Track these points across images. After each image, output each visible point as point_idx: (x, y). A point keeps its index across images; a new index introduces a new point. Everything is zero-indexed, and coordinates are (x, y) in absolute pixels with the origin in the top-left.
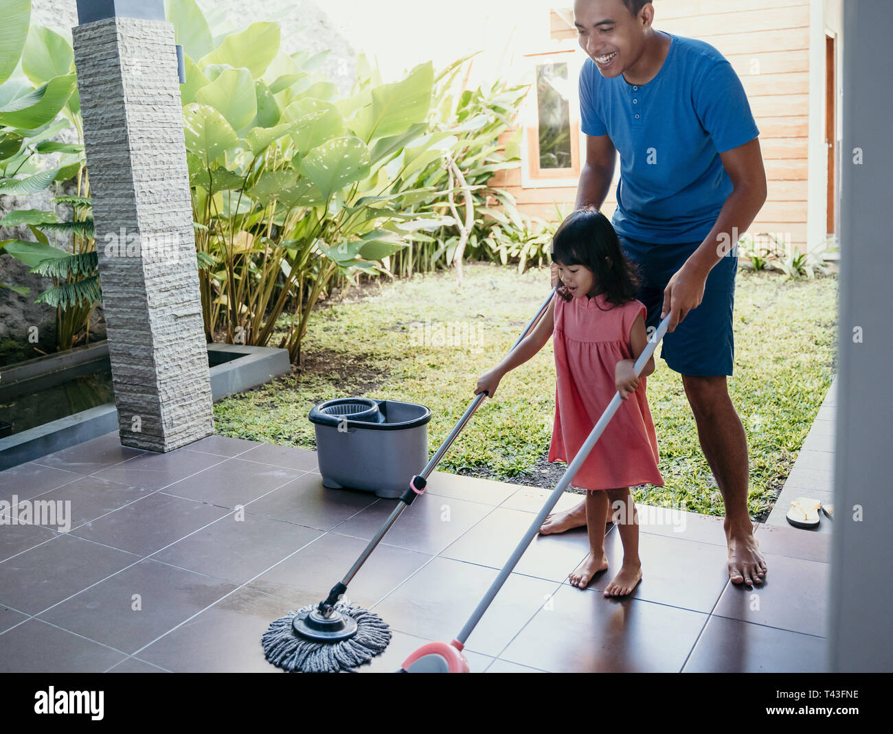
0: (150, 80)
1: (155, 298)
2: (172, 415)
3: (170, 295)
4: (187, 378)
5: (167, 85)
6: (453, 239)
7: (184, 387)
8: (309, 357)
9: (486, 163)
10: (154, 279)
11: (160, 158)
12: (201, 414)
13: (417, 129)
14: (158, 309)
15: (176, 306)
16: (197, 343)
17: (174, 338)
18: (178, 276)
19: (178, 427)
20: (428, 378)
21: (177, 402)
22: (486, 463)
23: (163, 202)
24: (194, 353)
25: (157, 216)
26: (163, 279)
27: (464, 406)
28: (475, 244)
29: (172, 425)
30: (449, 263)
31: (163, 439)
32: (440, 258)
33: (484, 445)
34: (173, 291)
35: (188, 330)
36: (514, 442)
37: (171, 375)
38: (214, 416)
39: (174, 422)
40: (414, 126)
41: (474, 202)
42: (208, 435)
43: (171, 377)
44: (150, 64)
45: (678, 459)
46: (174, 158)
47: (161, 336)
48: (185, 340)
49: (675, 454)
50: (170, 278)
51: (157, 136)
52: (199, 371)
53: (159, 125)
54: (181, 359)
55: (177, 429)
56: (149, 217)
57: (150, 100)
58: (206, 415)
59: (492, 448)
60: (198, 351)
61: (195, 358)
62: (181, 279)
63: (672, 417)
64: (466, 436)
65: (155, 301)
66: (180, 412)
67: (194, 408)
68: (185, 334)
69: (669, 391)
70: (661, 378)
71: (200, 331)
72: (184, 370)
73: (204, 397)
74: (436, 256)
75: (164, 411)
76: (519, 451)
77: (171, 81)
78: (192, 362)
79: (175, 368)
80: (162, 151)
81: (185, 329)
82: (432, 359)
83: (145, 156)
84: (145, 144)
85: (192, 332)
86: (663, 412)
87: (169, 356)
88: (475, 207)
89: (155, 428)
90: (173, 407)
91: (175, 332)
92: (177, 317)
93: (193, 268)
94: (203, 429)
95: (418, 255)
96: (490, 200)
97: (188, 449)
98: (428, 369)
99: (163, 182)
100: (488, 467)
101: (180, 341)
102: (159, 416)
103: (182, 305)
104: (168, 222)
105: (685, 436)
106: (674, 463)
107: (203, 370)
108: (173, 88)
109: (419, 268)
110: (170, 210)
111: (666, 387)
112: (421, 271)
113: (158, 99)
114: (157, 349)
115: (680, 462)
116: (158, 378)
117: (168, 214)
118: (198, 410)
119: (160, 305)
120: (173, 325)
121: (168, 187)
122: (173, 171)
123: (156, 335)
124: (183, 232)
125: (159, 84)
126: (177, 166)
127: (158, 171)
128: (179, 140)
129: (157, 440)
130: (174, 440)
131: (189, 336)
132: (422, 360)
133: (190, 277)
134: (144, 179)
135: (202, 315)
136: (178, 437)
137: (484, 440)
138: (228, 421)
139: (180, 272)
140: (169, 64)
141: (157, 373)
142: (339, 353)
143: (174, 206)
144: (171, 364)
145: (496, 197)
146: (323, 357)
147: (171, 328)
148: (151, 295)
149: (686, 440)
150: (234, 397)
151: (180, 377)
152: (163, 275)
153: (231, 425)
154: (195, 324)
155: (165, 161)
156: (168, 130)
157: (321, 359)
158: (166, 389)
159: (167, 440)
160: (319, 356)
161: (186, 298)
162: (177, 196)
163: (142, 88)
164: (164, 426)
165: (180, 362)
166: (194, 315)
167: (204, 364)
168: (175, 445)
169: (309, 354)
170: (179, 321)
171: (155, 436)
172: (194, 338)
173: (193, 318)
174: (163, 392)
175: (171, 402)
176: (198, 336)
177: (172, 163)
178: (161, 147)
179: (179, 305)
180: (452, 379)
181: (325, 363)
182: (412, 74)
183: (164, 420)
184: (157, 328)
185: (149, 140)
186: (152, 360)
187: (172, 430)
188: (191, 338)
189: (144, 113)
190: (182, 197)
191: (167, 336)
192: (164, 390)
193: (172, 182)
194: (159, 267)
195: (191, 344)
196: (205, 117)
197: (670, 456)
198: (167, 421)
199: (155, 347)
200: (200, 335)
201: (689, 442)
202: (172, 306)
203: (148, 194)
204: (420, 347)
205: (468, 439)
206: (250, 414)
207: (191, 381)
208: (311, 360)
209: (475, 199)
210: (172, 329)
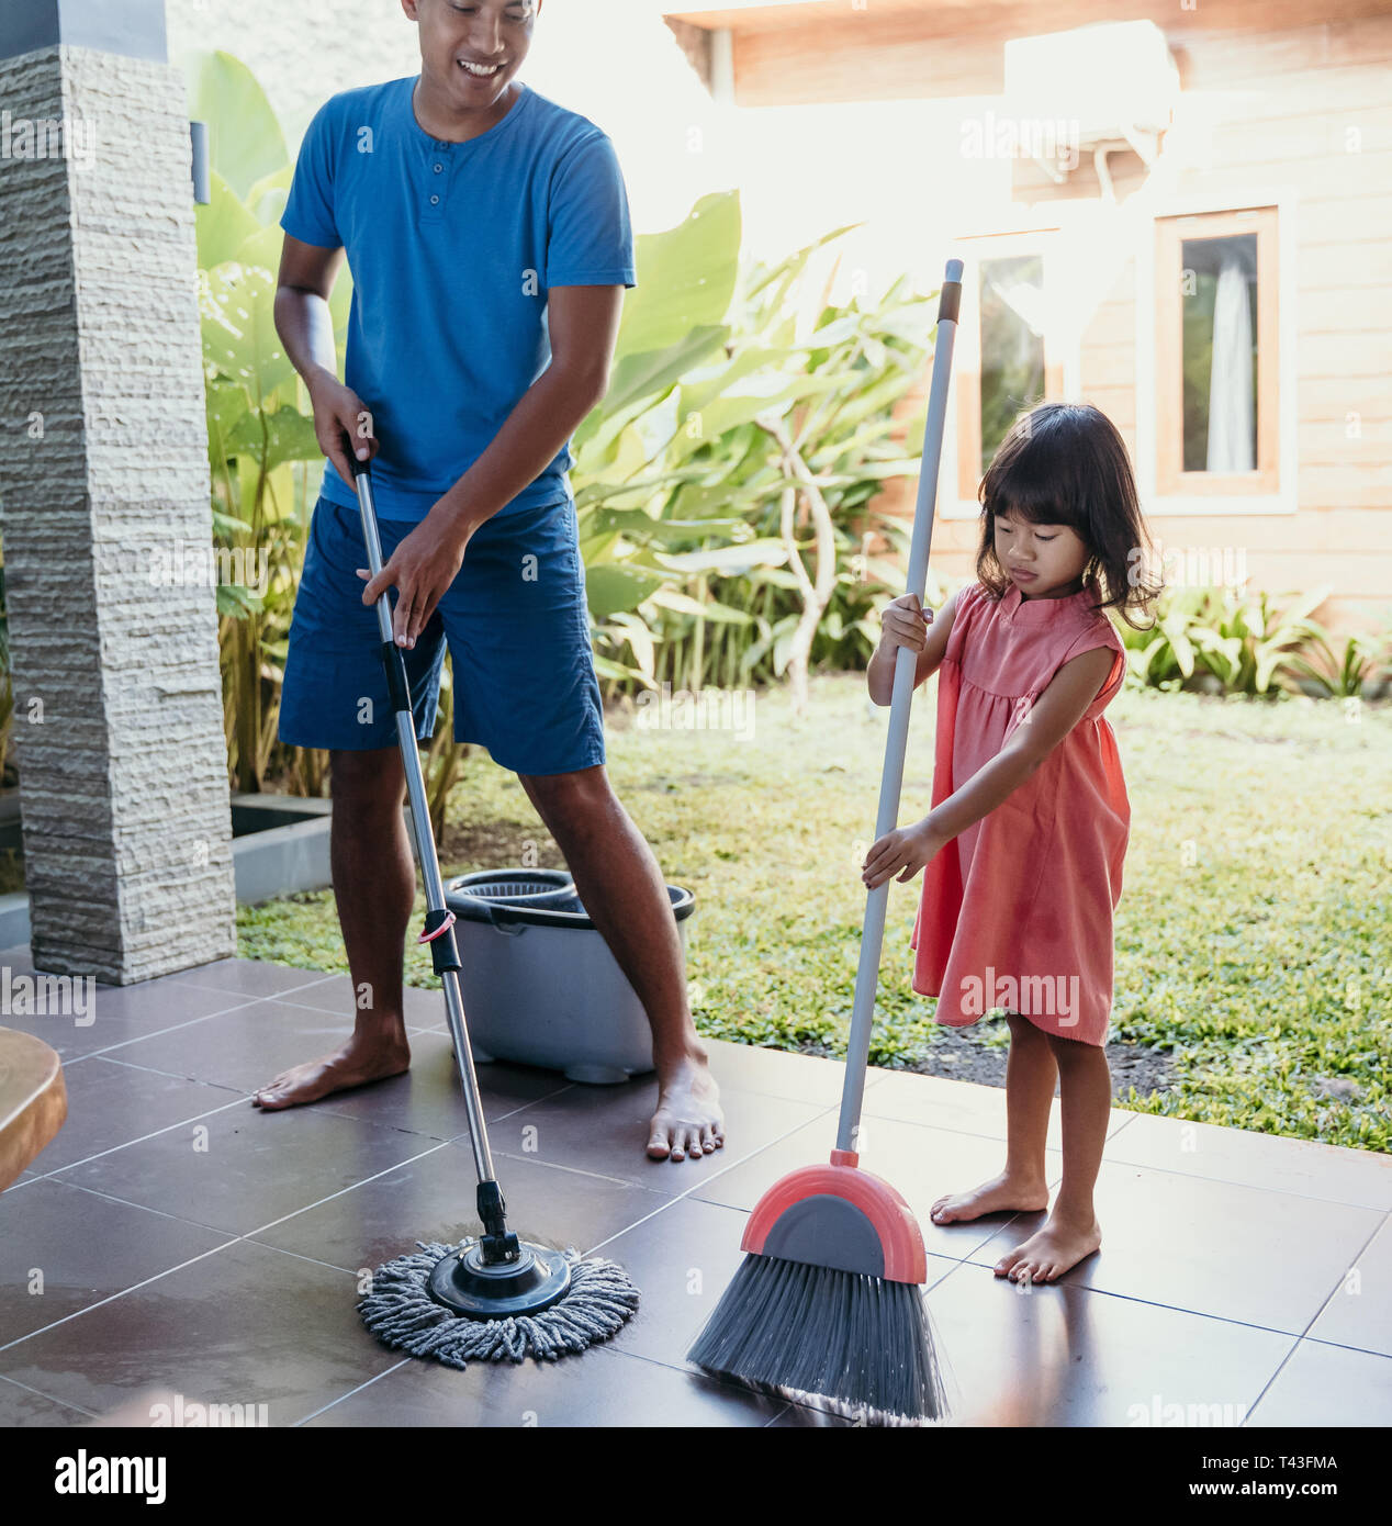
0: (128, 184)
1: (116, 647)
2: (145, 905)
3: (151, 646)
4: (180, 828)
5: (164, 197)
6: (789, 621)
7: (173, 846)
8: (465, 834)
9: (866, 461)
10: (119, 608)
11: (142, 350)
12: (208, 909)
13: (705, 340)
14: (122, 674)
15: (163, 670)
16: (206, 754)
17: (156, 737)
18: (170, 607)
19: (156, 933)
20: (711, 878)
21: (156, 877)
22: (820, 1037)
23: (147, 445)
24: (199, 776)
25: (132, 474)
26: (138, 609)
27: (784, 928)
28: (835, 629)
29: (143, 927)
30: (779, 670)
31: (120, 955)
32: (763, 661)
33: (819, 1003)
34: (159, 638)
35: (188, 724)
36: (886, 998)
37: (147, 817)
38: (235, 917)
39: (148, 921)
40: (698, 331)
41: (836, 541)
42: (221, 957)
43: (144, 823)
44: (130, 151)
45: (1248, 1042)
46: (173, 354)
47: (128, 732)
48: (181, 745)
49: (1241, 1032)
50: (153, 608)
51: (139, 303)
52: (207, 815)
53: (143, 280)
54: (170, 786)
55: (152, 936)
56: (113, 473)
57: (128, 226)
58: (219, 913)
59: (836, 1008)
60: (207, 771)
61: (200, 786)
62: (177, 614)
63: (1240, 961)
64: (782, 983)
65: (118, 655)
66: (162, 900)
67: (192, 894)
68: (180, 733)
69: (1236, 915)
70: (1220, 891)
71: (214, 728)
72: (175, 810)
73: (216, 873)
74: (752, 656)
75: (125, 894)
76: (894, 1017)
77: (175, 191)
78: (193, 795)
79: (156, 805)
80: (148, 337)
81: (180, 722)
82: (726, 844)
83: (112, 345)
84: (111, 319)
85: (197, 729)
86: (1218, 953)
87: (144, 776)
88: (839, 553)
89: (105, 932)
90: (144, 887)
91: (158, 727)
92: (164, 695)
93: (206, 592)
94: (210, 942)
95: (716, 651)
96: (873, 542)
97: (175, 983)
98: (715, 860)
99: (148, 402)
100: (824, 1045)
101: (168, 747)
102: (114, 904)
103: (176, 669)
104: (155, 489)
105: (1267, 999)
106: (1238, 1051)
107: (217, 814)
108: (180, 207)
109: (715, 677)
110: (159, 464)
111: (1231, 907)
112: (721, 685)
113: (145, 225)
114: (117, 759)
115: (1253, 1049)
116: (116, 821)
117: (156, 471)
118: (201, 901)
119: (128, 665)
120: (155, 711)
121: (156, 414)
122: (170, 382)
123: (115, 726)
124: (187, 513)
125: (148, 195)
126: (181, 371)
127: (138, 377)
128: (187, 318)
129: (108, 957)
130: (146, 959)
131: (190, 738)
132: (704, 844)
133: (196, 611)
134: (107, 391)
135: (220, 695)
136: (153, 954)
137: (820, 992)
138: (273, 940)
139: (176, 599)
140: (171, 154)
141: (114, 811)
142: (528, 828)
143: (170, 455)
144: (146, 793)
145: (884, 534)
146: (494, 833)
147: (150, 716)
148: (109, 641)
149: (1268, 1006)
150: (292, 899)
151: (165, 824)
152: (138, 600)
153: (277, 948)
154: (204, 714)
155: (154, 360)
156: (165, 294)
157: (489, 837)
158: (133, 847)
159: (129, 960)
160: (486, 830)
161: (187, 655)
162: (176, 435)
163: (111, 199)
164: (123, 928)
165: (167, 793)
166: (202, 693)
167: (222, 802)
168: (148, 971)
169: (464, 828)
170: (169, 703)
171: (106, 950)
172: (199, 742)
173: (199, 700)
174: (125, 854)
175: (142, 876)
176: (208, 739)
177: (168, 364)
178: (146, 327)
179: (171, 669)
180: (764, 878)
181: (495, 845)
182: (696, 215)
183: (126, 915)
184: (119, 714)
185: (121, 311)
186: (106, 782)
187: (141, 938)
188: (192, 742)
189: (112, 253)
190: (189, 439)
191: (141, 733)
192: (128, 849)
193: (167, 404)
194: (131, 584)
195: (193, 756)
196: (255, 294)
197: (1230, 1035)
198: (131, 917)
199: (113, 753)
200: (212, 739)
201: (1275, 1011)
202: (154, 669)
203: (114, 424)
204: (702, 820)
205: (785, 989)
206: (322, 931)
207: (188, 835)
208: (468, 840)
209: (841, 536)
210: (153, 719)
